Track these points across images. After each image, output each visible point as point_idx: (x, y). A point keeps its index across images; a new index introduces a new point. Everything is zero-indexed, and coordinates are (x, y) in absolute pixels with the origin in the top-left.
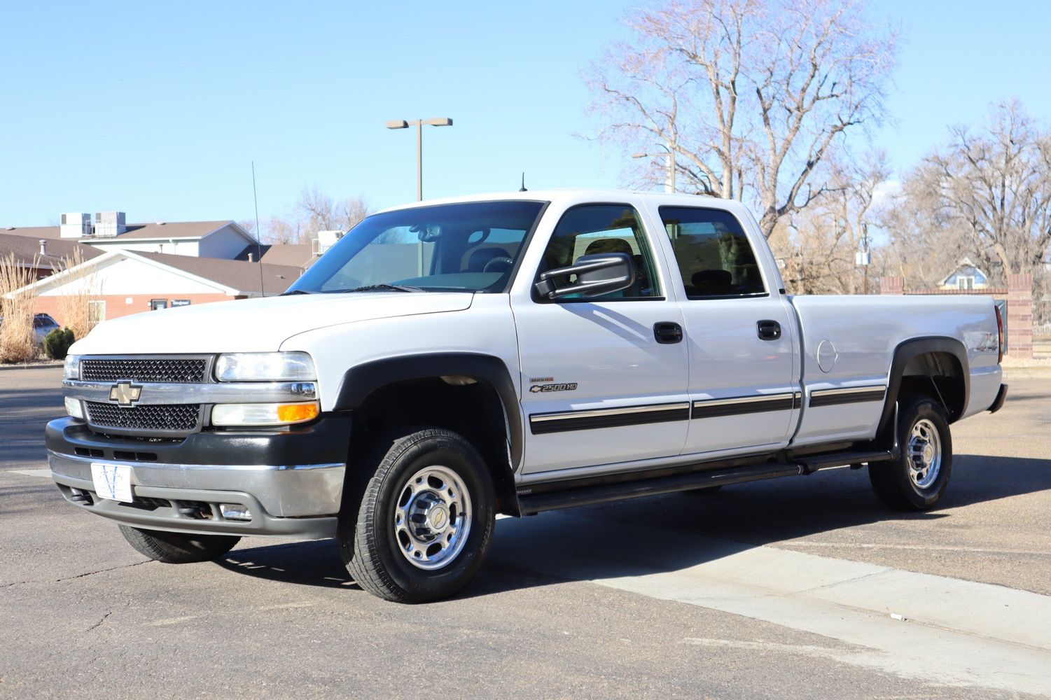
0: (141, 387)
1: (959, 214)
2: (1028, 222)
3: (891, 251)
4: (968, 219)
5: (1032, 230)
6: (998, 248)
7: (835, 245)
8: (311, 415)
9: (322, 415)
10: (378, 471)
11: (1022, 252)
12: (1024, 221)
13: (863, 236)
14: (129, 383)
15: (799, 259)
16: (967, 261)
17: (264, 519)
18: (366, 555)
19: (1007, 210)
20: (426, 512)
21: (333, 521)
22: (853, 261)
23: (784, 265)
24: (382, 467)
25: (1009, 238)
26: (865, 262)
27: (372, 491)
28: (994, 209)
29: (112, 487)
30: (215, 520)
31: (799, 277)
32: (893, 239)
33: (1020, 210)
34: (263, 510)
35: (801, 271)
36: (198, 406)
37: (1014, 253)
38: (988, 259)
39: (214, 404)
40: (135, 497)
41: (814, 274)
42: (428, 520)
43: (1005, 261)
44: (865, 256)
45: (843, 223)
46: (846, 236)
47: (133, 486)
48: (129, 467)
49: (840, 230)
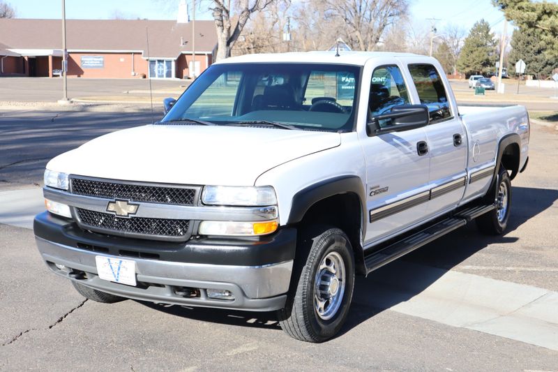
0: (139, 205)
1: (337, 13)
2: (373, 21)
3: (298, 32)
4: (343, 17)
5: (375, 24)
6: (357, 33)
7: (272, 28)
8: (274, 229)
9: (279, 228)
10: (307, 261)
11: (369, 36)
12: (371, 20)
13: (287, 24)
14: (128, 201)
15: (253, 36)
16: (340, 39)
17: (243, 300)
18: (301, 317)
19: (362, 12)
20: (328, 284)
21: (284, 298)
22: (281, 38)
23: (244, 39)
24: (310, 259)
25: (363, 28)
26: (288, 39)
27: (306, 275)
28: (356, 11)
29: (116, 273)
30: (202, 299)
31: (252, 46)
32: (300, 25)
33: (368, 13)
34: (244, 294)
35: (253, 43)
36: (188, 221)
37: (366, 36)
38: (352, 39)
39: (202, 221)
40: (137, 282)
41: (260, 45)
42: (329, 289)
43: (361, 40)
44: (288, 35)
45: (276, 17)
46: (277, 25)
47: (136, 274)
48: (134, 262)
49: (275, 20)
